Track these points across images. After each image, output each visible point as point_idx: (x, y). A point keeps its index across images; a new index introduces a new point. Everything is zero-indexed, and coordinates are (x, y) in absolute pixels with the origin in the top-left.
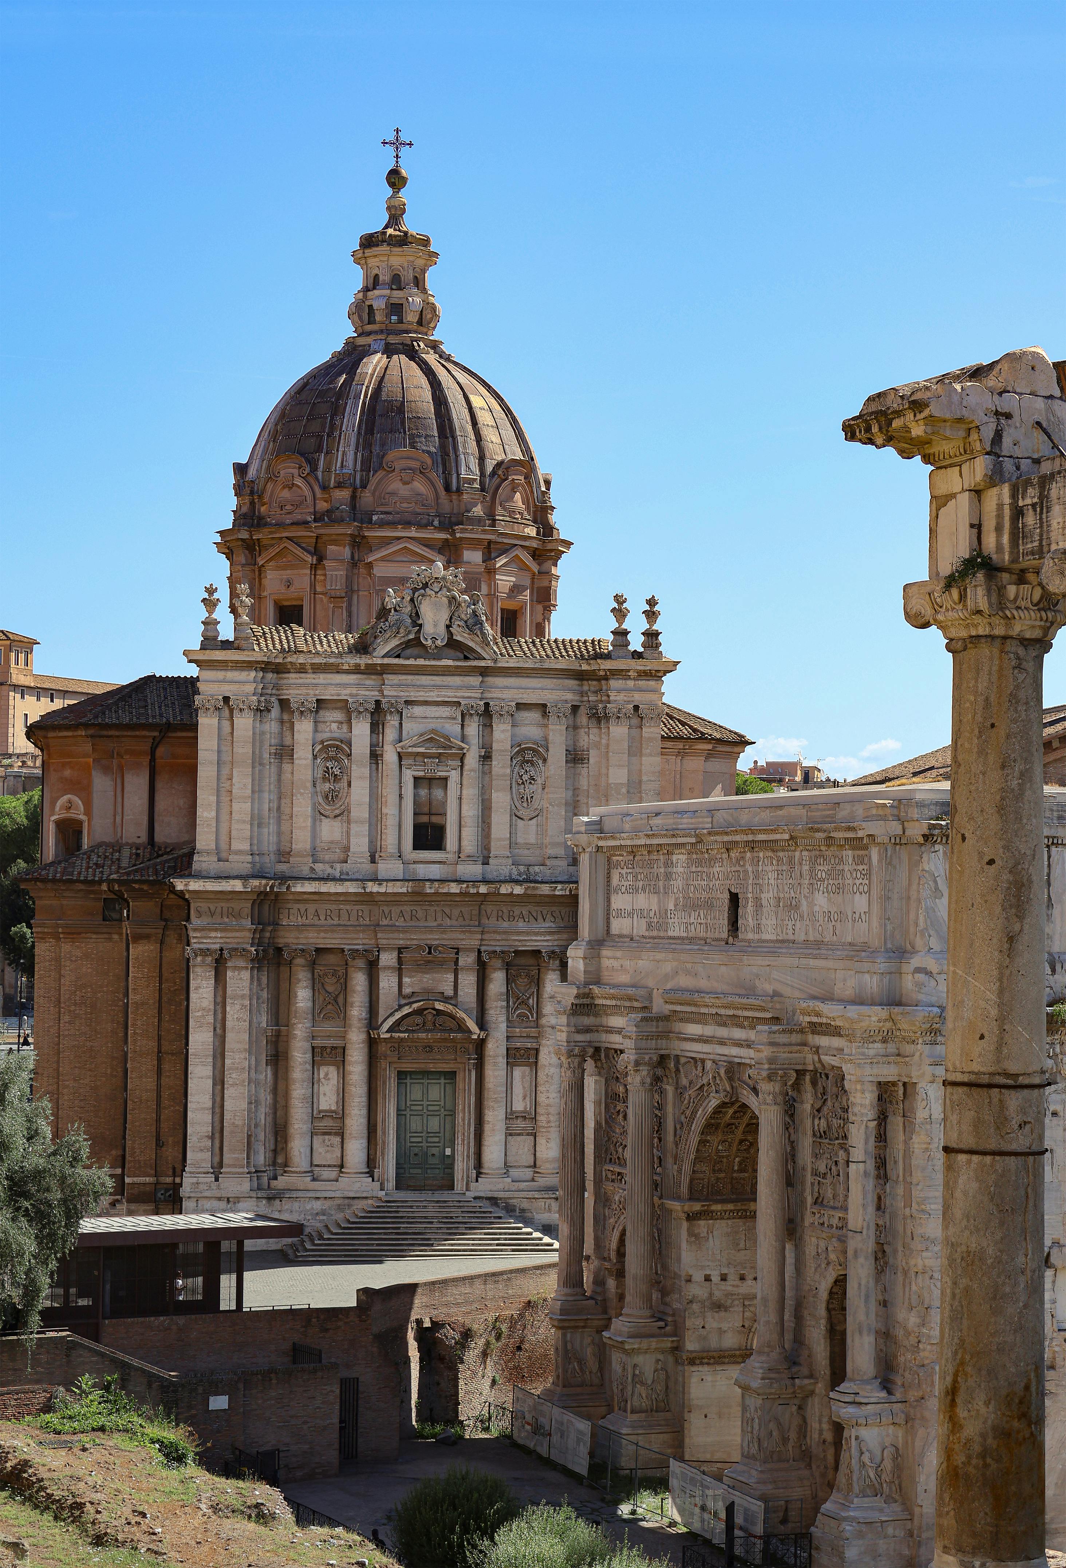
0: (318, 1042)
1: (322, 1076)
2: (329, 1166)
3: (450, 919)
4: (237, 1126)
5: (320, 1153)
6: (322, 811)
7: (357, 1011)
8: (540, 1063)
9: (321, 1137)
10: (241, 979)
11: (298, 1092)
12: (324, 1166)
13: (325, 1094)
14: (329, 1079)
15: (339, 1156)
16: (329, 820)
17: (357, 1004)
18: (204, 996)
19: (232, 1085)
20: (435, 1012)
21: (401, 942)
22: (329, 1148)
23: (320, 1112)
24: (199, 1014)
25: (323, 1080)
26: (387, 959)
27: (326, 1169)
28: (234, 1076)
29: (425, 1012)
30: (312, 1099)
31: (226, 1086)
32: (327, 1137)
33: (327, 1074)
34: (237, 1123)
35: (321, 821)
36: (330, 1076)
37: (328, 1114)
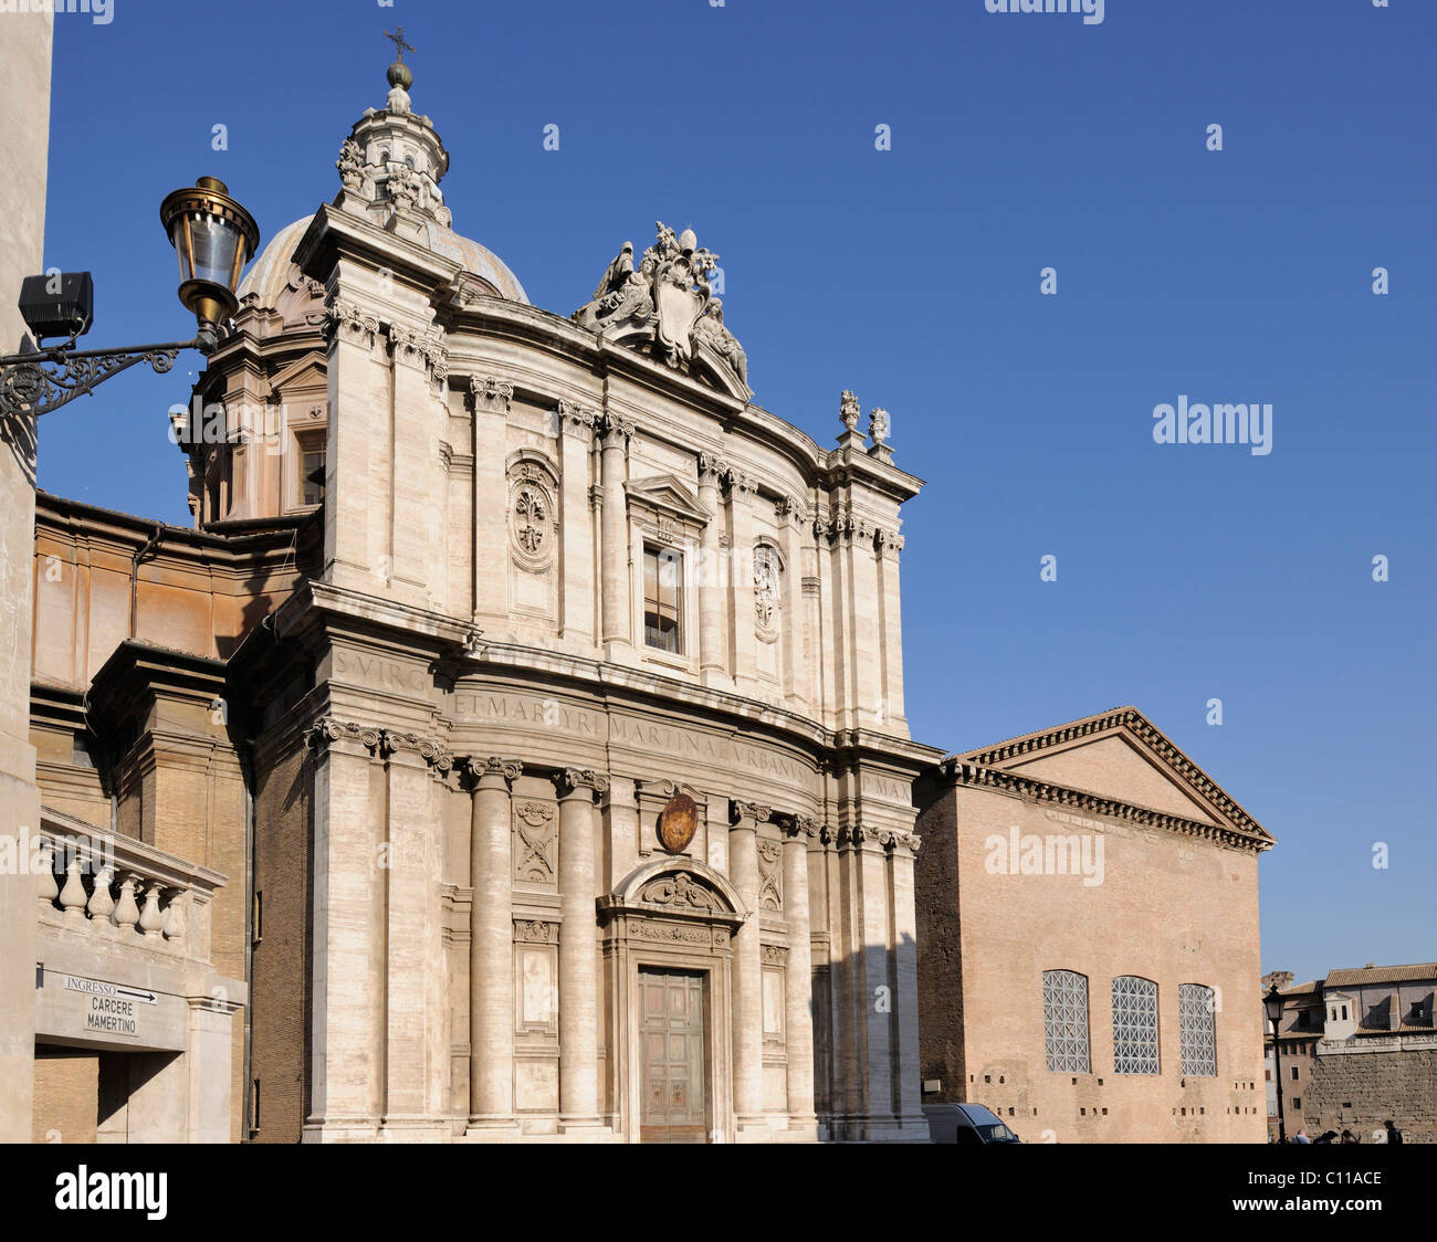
0: (523, 912)
1: (527, 968)
2: (540, 1111)
3: (697, 749)
4: (410, 1040)
5: (527, 1092)
6: (518, 559)
7: (585, 867)
8: (791, 970)
9: (527, 1065)
10: (412, 789)
11: (497, 991)
12: (533, 1111)
13: (532, 997)
14: (537, 974)
15: (556, 1094)
16: (527, 575)
17: (583, 856)
18: (352, 808)
19: (401, 969)
20: (689, 878)
21: (639, 771)
22: (540, 1083)
23: (525, 1024)
24: (344, 839)
25: (528, 974)
26: (621, 793)
27: (536, 1116)
28: (403, 952)
29: (678, 876)
30: (516, 1003)
31: (390, 969)
32: (536, 1065)
33: (534, 966)
34: (409, 1033)
35: (516, 574)
36: (539, 968)
37: (534, 1029)
